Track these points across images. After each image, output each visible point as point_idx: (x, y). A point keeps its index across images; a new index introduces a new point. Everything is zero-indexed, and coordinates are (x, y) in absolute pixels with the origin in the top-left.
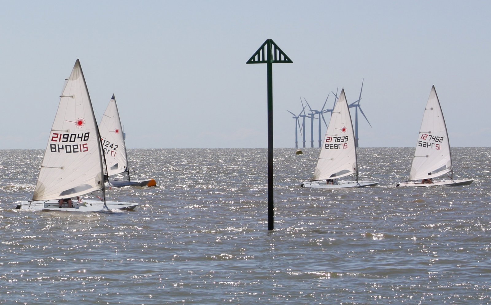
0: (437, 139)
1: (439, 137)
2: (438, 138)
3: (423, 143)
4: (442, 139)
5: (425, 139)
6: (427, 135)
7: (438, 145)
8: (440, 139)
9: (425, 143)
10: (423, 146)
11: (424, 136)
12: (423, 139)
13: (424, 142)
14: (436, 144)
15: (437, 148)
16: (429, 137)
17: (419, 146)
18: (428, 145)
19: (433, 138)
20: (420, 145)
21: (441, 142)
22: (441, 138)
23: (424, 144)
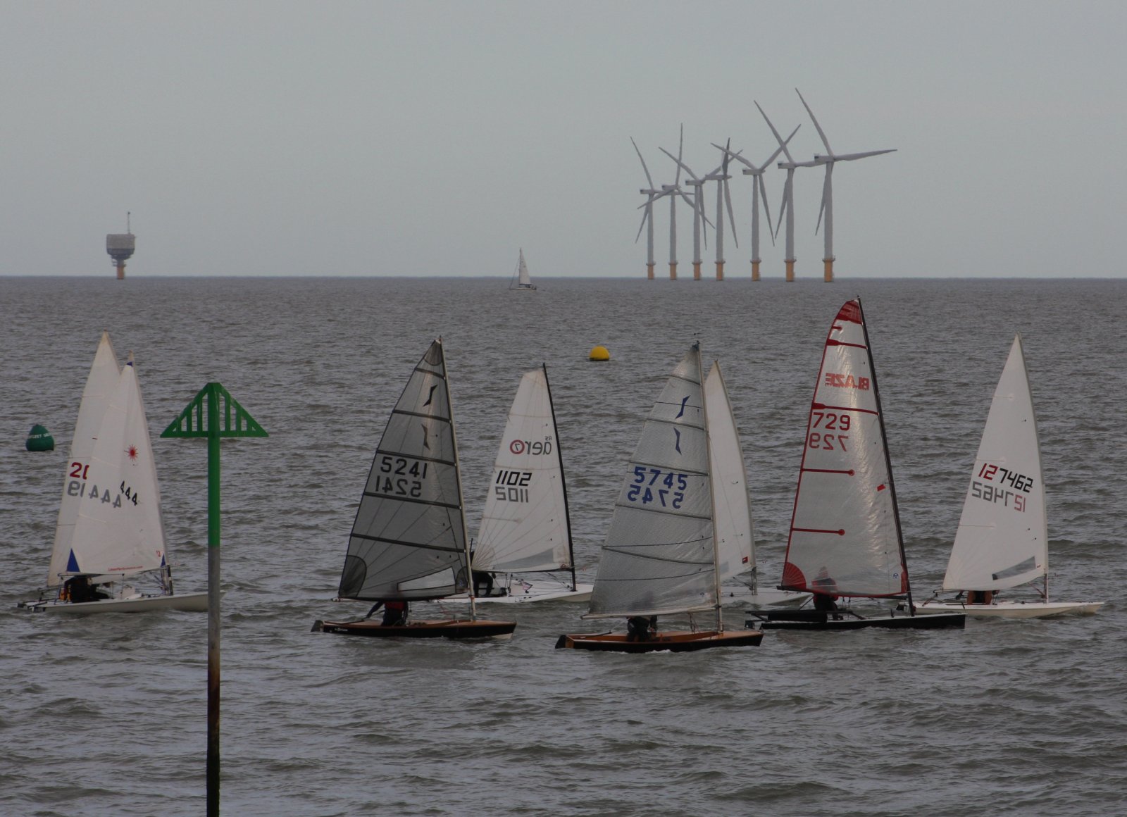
0: (1018, 481)
1: (1024, 477)
2: (1021, 479)
3: (983, 489)
4: (1029, 482)
5: (991, 479)
6: (996, 468)
7: (1021, 497)
8: (1026, 481)
9: (989, 490)
10: (985, 498)
11: (987, 468)
12: (985, 477)
13: (986, 487)
14: (1017, 496)
15: (1018, 506)
16: (1000, 474)
17: (973, 495)
18: (996, 496)
19: (1009, 478)
20: (977, 493)
21: (1028, 491)
22: (1029, 479)
23: (986, 493)
